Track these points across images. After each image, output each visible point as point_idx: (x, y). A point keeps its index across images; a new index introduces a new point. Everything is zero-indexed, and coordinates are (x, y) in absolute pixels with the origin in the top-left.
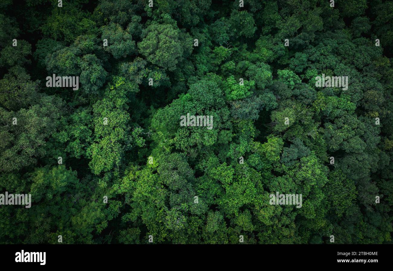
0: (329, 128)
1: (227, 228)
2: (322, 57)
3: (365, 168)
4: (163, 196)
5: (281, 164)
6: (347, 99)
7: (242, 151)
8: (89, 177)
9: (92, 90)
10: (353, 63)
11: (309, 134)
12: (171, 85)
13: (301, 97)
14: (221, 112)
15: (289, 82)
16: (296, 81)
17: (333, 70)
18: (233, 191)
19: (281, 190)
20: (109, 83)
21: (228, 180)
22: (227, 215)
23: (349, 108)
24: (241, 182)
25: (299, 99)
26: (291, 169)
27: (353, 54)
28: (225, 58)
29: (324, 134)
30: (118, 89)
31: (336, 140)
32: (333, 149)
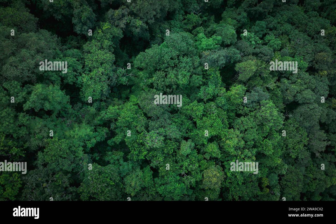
0: (285, 82)
1: (198, 154)
2: (279, 25)
3: (316, 115)
4: (143, 123)
5: (244, 107)
6: (300, 59)
7: (210, 92)
8: (80, 105)
9: (83, 30)
10: (306, 31)
11: (267, 86)
12: (149, 37)
13: (260, 55)
14: (193, 60)
15: (251, 42)
16: (256, 41)
17: (288, 35)
18: (202, 124)
19: (244, 127)
20: (97, 27)
21: (199, 114)
22: (197, 145)
23: (302, 66)
24: (210, 117)
25: (259, 57)
26: (252, 111)
27: (306, 23)
28: (196, 24)
29: (280, 87)
30: (105, 32)
31: (290, 92)
32: (288, 99)
